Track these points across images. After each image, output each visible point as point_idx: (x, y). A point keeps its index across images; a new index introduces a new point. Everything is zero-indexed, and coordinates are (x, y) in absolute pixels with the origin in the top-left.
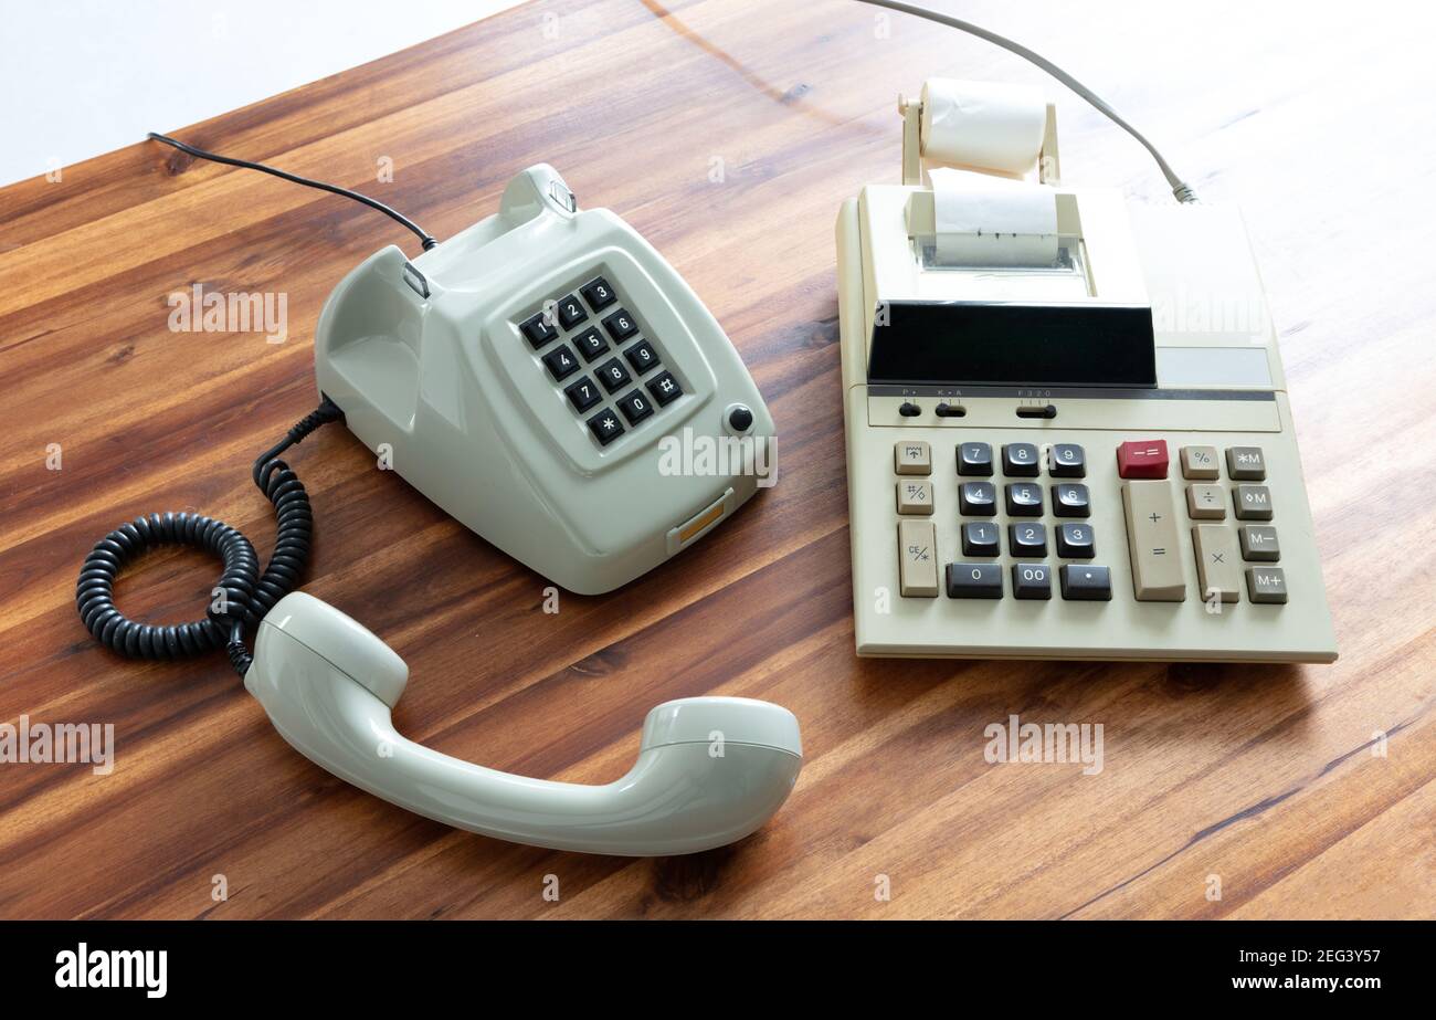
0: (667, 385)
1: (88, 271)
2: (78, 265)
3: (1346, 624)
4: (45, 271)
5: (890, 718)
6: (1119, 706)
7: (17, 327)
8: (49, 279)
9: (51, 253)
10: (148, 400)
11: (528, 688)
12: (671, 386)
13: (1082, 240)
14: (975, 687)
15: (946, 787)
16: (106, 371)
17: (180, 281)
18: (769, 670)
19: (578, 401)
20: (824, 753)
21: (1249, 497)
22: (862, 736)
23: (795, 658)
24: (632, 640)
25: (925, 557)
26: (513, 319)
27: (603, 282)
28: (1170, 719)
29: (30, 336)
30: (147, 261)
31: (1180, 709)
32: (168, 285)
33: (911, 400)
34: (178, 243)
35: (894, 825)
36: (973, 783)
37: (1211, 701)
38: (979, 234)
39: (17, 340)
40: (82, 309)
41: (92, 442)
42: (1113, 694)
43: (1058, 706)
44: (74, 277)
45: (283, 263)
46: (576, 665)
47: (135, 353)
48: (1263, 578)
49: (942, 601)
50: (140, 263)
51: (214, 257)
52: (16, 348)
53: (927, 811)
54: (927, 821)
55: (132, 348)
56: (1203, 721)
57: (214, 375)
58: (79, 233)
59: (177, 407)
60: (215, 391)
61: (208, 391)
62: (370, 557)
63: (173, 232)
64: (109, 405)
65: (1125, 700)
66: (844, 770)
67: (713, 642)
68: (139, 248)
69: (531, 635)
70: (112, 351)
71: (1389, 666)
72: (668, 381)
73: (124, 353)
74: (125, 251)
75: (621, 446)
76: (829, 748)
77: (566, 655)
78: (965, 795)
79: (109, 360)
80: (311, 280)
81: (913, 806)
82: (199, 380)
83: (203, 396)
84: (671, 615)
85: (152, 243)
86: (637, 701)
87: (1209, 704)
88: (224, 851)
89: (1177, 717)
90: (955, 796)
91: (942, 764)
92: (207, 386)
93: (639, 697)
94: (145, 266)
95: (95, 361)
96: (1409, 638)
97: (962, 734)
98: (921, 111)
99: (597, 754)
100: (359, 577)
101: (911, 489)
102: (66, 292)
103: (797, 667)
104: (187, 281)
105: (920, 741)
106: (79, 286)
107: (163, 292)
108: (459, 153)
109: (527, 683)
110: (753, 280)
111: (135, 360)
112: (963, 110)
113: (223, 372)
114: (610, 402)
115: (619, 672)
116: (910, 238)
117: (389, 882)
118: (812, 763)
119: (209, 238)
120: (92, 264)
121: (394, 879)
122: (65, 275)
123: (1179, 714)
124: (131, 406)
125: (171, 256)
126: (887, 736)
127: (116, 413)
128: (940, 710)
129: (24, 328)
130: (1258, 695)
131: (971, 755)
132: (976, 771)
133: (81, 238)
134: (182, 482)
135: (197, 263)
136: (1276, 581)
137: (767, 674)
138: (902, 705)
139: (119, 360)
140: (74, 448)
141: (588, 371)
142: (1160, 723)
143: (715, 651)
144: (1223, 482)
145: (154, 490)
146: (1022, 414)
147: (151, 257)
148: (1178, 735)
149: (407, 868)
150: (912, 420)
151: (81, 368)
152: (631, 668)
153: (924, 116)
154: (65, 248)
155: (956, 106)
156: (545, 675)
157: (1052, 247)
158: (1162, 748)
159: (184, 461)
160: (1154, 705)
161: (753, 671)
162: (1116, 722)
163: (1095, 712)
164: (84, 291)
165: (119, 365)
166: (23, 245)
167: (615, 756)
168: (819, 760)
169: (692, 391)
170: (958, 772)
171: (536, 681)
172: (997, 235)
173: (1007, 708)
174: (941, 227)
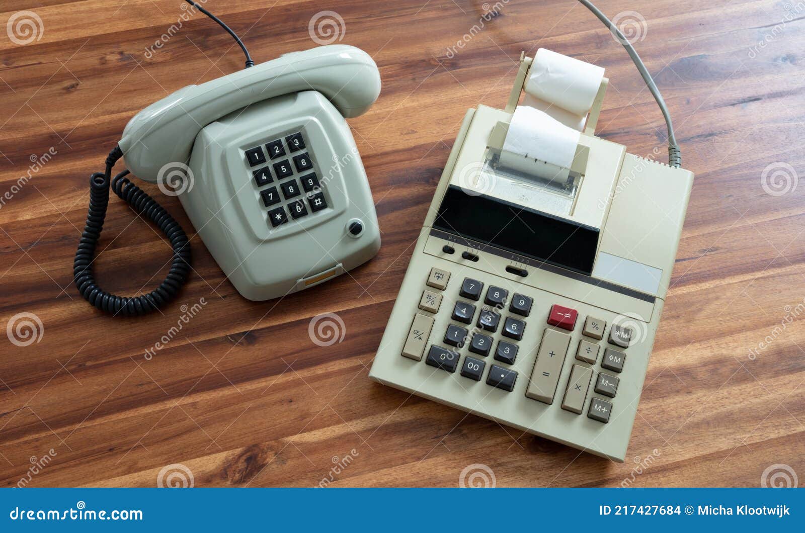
0: (318, 202)
1: (72, 31)
2: (68, 26)
3: (647, 439)
4: (49, 25)
5: (377, 416)
6: (499, 448)
7: (25, 56)
8: (50, 30)
9: (57, 14)
10: (75, 118)
11: (201, 342)
12: (320, 203)
13: (584, 176)
14: (428, 412)
15: (388, 464)
16: (60, 94)
17: (114, 50)
18: (326, 370)
19: (266, 200)
20: (334, 424)
21: (611, 357)
22: (358, 421)
23: (342, 367)
24: (264, 331)
25: (420, 338)
26: (242, 148)
27: (299, 137)
28: (524, 464)
29: (30, 63)
30: (103, 33)
31: (532, 459)
32: (109, 50)
33: (451, 244)
34: (122, 26)
35: (353, 475)
36: (403, 467)
37: (550, 460)
38: (526, 157)
39: (22, 64)
40: (60, 54)
41: (40, 135)
42: (499, 440)
43: (467, 437)
44: (63, 33)
45: (171, 53)
46: (230, 336)
47: (78, 88)
48: (598, 406)
49: (422, 364)
50: (98, 34)
51: (137, 39)
52: (20, 68)
53: (373, 474)
54: (370, 479)
55: (78, 85)
56: (540, 471)
57: (113, 113)
58: (75, 6)
59: (88, 126)
60: (110, 122)
61: (106, 121)
62: (152, 243)
63: (121, 18)
64: (55, 116)
65: (504, 445)
66: (340, 438)
67: (304, 344)
68: (101, 24)
69: (214, 312)
70: (67, 83)
71: (659, 471)
72: (319, 199)
73: (73, 86)
74: (93, 24)
75: (282, 230)
76: (338, 422)
77: (228, 329)
78: (395, 471)
79: (64, 89)
80: (182, 68)
81: (367, 469)
82: (103, 114)
83: (103, 123)
84: (289, 323)
85: (109, 22)
86: (252, 366)
87: (548, 462)
88: (24, 384)
89: (527, 464)
90: (391, 470)
91: (392, 450)
92: (107, 118)
93: (255, 364)
94: (101, 36)
95: (57, 87)
96: (679, 459)
97: (409, 437)
98: (529, 67)
99: (220, 389)
100: (142, 253)
101: (429, 297)
102: (55, 41)
103: (340, 372)
104: (119, 51)
105: (386, 434)
106: (63, 39)
107: (104, 54)
108: (289, 7)
109: (202, 338)
110: (416, 132)
111: (76, 92)
112: (551, 74)
113: (118, 112)
114: (284, 204)
115: (250, 347)
116: (487, 147)
117: (95, 426)
118: (326, 428)
119: (139, 27)
120: (74, 27)
121: (98, 425)
122: (58, 30)
123: (530, 462)
124: (66, 119)
125: (116, 33)
126: (370, 426)
127: (57, 122)
128: (404, 420)
129: (28, 57)
130: (577, 465)
131: (409, 450)
132: (407, 460)
133: (74, 9)
134: (76, 172)
135: (128, 41)
136: (604, 410)
137: (324, 372)
138: (386, 411)
139: (69, 90)
140: (29, 137)
141: (277, 184)
142: (517, 464)
143: (303, 350)
144: (603, 343)
145: (60, 172)
146: (510, 269)
147: (107, 30)
148: (523, 474)
149: (107, 421)
150: (448, 256)
151: (48, 90)
152: (257, 346)
153: (530, 70)
154: (65, 13)
155: (547, 71)
156: (213, 336)
157: (565, 175)
158: (511, 479)
159: (80, 159)
160: (518, 453)
161: (318, 367)
162: (494, 456)
163: (485, 447)
164: (65, 43)
165: (66, 93)
166: (44, 6)
167: (229, 393)
168: (330, 428)
169: (332, 207)
170: (399, 457)
171: (207, 339)
172: (536, 160)
173: (440, 430)
174: (507, 146)
